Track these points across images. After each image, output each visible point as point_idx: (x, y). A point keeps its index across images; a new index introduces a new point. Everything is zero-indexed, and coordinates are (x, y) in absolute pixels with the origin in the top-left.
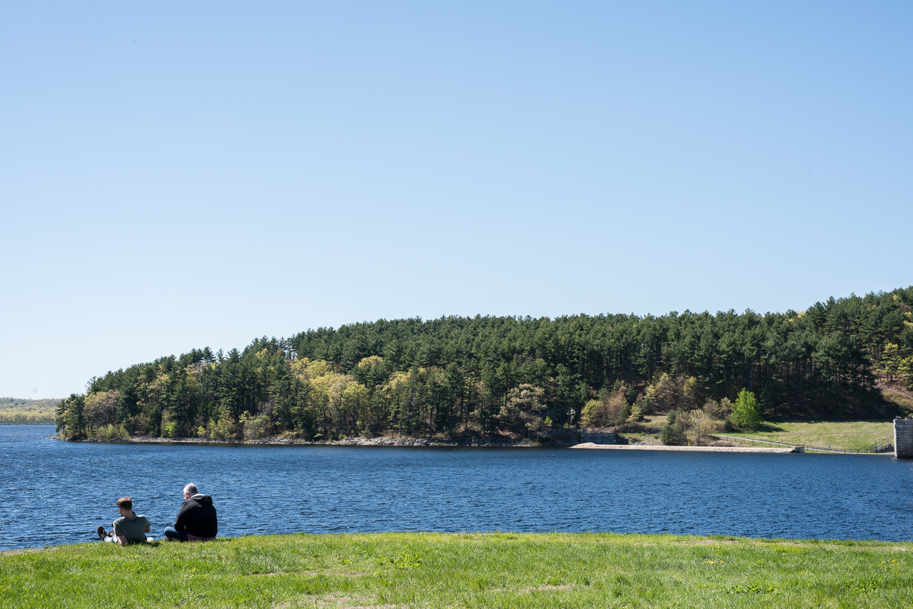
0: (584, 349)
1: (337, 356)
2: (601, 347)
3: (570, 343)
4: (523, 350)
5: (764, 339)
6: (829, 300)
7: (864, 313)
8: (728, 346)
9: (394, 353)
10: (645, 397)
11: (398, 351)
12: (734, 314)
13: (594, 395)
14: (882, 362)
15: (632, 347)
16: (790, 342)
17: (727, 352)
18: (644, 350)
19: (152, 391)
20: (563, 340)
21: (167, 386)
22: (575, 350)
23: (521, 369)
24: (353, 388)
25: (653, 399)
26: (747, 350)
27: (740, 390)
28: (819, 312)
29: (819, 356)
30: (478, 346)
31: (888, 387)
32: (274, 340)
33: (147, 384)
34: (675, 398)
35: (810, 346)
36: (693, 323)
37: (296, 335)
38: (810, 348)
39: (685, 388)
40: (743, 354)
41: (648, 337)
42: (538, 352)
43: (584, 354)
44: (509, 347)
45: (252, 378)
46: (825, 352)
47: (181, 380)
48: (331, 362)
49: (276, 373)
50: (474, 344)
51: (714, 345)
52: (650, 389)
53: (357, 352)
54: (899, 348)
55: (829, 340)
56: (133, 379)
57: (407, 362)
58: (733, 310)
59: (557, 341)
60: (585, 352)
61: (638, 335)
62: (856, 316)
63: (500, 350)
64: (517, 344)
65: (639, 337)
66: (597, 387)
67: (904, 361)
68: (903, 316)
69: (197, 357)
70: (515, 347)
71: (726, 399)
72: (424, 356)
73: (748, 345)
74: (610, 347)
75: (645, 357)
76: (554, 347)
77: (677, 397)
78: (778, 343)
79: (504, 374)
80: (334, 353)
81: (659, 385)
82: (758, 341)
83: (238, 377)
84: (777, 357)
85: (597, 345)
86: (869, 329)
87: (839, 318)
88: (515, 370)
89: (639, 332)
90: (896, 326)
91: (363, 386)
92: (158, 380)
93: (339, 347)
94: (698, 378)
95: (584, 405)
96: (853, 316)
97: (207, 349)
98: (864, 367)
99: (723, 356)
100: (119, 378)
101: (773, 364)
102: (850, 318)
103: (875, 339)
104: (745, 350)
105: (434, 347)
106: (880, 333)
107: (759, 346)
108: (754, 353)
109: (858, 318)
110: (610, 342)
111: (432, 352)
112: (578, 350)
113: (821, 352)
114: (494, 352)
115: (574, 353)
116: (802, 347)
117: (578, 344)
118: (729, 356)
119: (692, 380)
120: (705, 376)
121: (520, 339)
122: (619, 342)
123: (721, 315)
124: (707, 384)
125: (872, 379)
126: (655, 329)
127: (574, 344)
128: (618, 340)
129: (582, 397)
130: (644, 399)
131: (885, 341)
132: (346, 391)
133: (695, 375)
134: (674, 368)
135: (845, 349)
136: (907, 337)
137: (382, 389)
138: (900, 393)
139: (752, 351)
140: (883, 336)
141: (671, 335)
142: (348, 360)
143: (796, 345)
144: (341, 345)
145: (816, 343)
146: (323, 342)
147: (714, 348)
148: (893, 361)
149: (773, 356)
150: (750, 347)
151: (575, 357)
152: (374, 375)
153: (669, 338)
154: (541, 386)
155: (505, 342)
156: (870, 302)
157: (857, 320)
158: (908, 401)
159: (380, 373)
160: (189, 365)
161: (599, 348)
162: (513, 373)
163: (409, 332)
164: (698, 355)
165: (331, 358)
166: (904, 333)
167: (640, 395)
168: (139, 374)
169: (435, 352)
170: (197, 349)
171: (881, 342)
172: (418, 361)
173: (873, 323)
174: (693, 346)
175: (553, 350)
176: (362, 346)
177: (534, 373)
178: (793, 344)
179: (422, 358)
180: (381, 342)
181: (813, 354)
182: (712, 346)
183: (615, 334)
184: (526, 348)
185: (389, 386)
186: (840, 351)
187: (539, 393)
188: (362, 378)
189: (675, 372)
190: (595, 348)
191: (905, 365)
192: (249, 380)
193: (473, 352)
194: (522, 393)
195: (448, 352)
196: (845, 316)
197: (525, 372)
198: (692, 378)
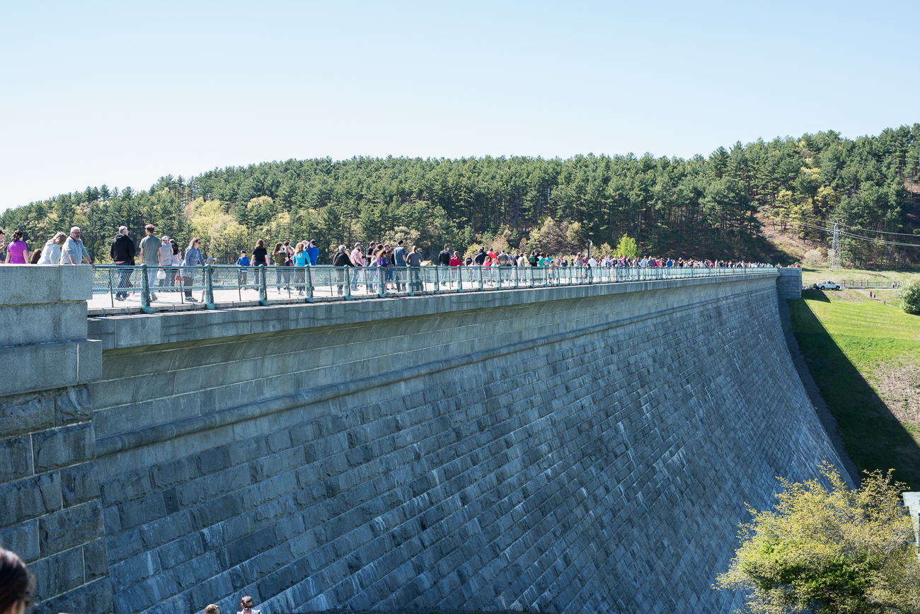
0: (471, 191)
1: (232, 196)
2: (488, 190)
3: (457, 187)
4: (412, 193)
5: (654, 183)
6: (736, 144)
7: (763, 158)
8: (615, 191)
9: (287, 194)
10: (529, 242)
11: (290, 192)
12: (633, 157)
13: (479, 239)
14: (776, 210)
15: (519, 191)
16: (680, 187)
17: (613, 197)
18: (532, 193)
19: (42, 229)
20: (450, 182)
21: (55, 224)
22: (462, 193)
23: (399, 212)
24: (233, 228)
25: (536, 245)
26: (634, 196)
27: (622, 236)
28: (720, 157)
29: (706, 203)
30: (369, 188)
31: (781, 235)
32: (180, 180)
33: (36, 222)
34: (559, 243)
35: (699, 191)
36: (586, 166)
37: (203, 175)
38: (699, 193)
39: (568, 233)
40: (629, 199)
41: (536, 181)
42: (425, 194)
43: (471, 198)
44: (398, 188)
45: (138, 217)
46: (713, 198)
47: (68, 219)
48: (226, 202)
49: (161, 212)
50: (365, 185)
51: (601, 189)
52: (535, 234)
53: (252, 192)
54: (793, 195)
55: (718, 185)
56: (24, 217)
57: (298, 203)
58: (632, 154)
59: (444, 183)
60: (472, 194)
61: (527, 178)
62: (756, 162)
63: (388, 192)
64: (406, 187)
65: (528, 180)
66: (482, 229)
67: (796, 209)
68: (802, 162)
69: (92, 195)
70: (403, 189)
71: (606, 245)
72: (315, 197)
73: (636, 190)
74: (498, 189)
75: (531, 201)
76: (441, 190)
77: (560, 242)
78: (665, 188)
79: (380, 216)
80: (230, 193)
81: (544, 229)
82: (647, 186)
83: (123, 217)
84: (664, 203)
85: (484, 188)
86: (766, 175)
87: (739, 163)
88: (392, 212)
89: (528, 174)
90: (792, 172)
91: (244, 227)
92: (47, 218)
93: (235, 187)
94: (583, 224)
95: (466, 249)
96: (753, 162)
97: (104, 187)
98: (751, 214)
99: (609, 200)
100: (11, 216)
101: (659, 210)
102: (750, 164)
103: (771, 185)
104: (632, 195)
105: (325, 188)
106: (776, 179)
107: (646, 190)
108: (641, 198)
109: (758, 164)
110: (496, 184)
111: (324, 193)
112: (465, 192)
113: (709, 198)
114: (383, 194)
115: (460, 195)
116: (691, 192)
117: (465, 186)
118: (615, 202)
119: (576, 225)
120: (590, 222)
121: (411, 180)
122: (507, 185)
123: (618, 159)
124: (591, 229)
125: (758, 225)
126: (546, 172)
127: (461, 186)
128: (507, 182)
129: (466, 241)
130: (527, 244)
131: (780, 188)
132: (226, 232)
133: (580, 221)
134: (560, 213)
135: (732, 195)
136: (802, 183)
137: (262, 229)
138: (791, 241)
139: (639, 196)
140: (779, 183)
141: (561, 178)
142: (243, 200)
143: (683, 190)
144: (239, 185)
145: (704, 188)
146: (223, 181)
147: (600, 192)
148: (785, 208)
149: (659, 202)
150: (637, 192)
151: (461, 200)
152: (256, 216)
153: (559, 181)
154: (418, 229)
155: (395, 183)
156: (774, 148)
157: (755, 166)
158: (797, 249)
159: (262, 214)
160: (82, 204)
161: (486, 190)
162: (390, 215)
163: (313, 172)
164: (585, 200)
165: (227, 198)
166: (799, 180)
167: (524, 239)
168: (30, 212)
169: (326, 193)
170: (92, 187)
171: (776, 189)
172: (308, 202)
173: (770, 169)
174: (581, 190)
175: (440, 192)
176: (257, 186)
177: (411, 216)
178: (680, 190)
179: (314, 199)
180: (278, 182)
181: (701, 200)
182: (599, 190)
183: (505, 176)
184: (415, 190)
185: (269, 227)
186: (726, 197)
187: (414, 237)
188: (243, 219)
189: (561, 216)
190: (482, 191)
191: (796, 213)
192: (134, 219)
193: (363, 193)
194: (397, 236)
195: (338, 193)
196: (745, 161)
197: (403, 214)
198: (576, 223)
